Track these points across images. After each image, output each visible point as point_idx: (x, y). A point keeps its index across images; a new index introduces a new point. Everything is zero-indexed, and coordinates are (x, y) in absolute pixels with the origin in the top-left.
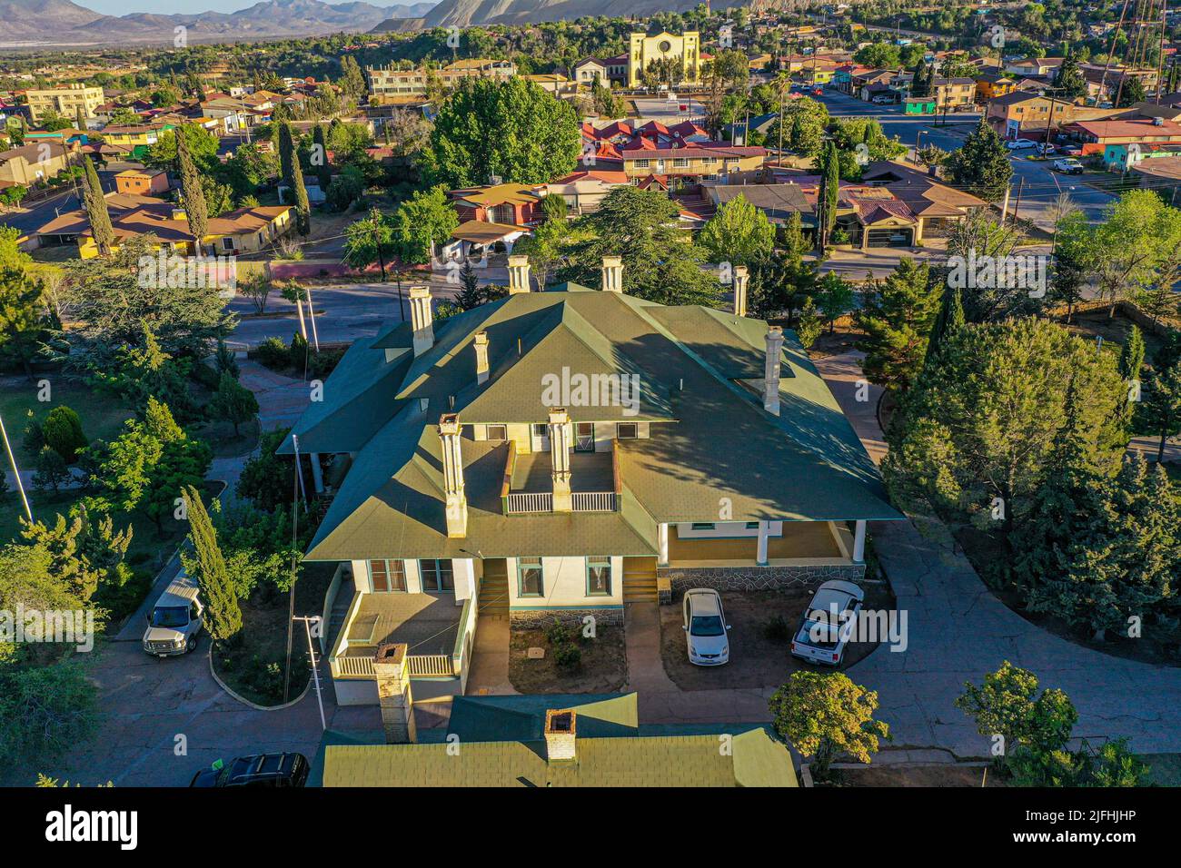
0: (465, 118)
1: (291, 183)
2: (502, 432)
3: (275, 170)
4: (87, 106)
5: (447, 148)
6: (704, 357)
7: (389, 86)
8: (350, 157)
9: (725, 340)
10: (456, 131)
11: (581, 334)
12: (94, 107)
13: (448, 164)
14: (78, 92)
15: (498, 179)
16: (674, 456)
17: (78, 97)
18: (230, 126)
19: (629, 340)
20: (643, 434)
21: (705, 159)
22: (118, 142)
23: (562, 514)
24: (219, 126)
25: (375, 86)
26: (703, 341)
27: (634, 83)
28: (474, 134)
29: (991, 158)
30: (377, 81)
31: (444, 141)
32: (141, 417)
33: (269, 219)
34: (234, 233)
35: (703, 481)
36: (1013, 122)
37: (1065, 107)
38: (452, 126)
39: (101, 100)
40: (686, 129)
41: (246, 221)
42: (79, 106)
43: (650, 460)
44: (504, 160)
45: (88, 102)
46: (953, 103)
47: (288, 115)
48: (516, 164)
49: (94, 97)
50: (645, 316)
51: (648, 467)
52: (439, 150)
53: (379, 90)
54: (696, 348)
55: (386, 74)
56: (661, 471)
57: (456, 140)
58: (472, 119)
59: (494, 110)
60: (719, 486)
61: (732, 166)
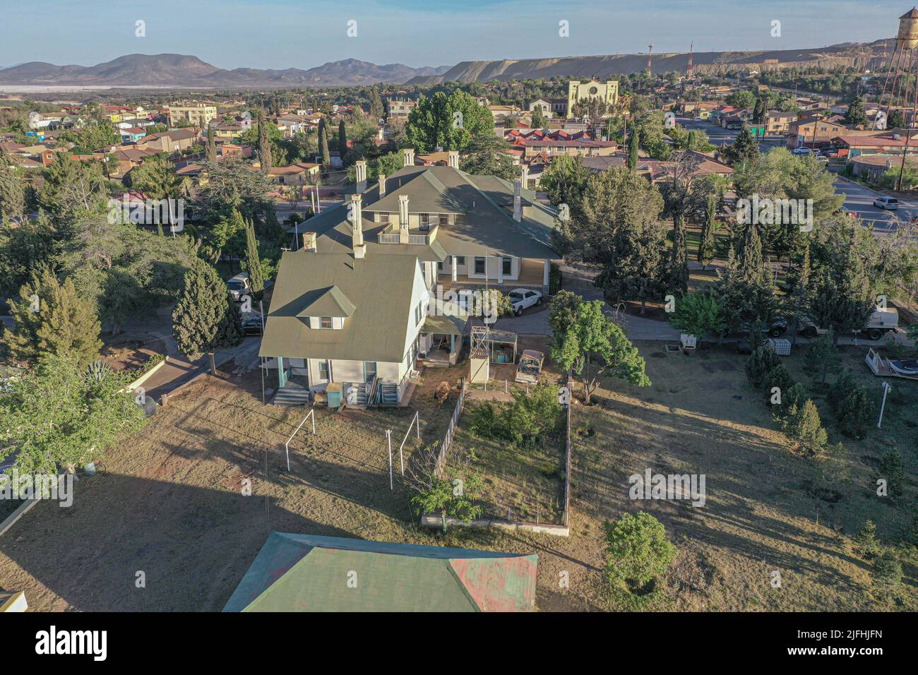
0: (425, 114)
1: (321, 154)
2: (387, 219)
3: (315, 150)
4: (206, 119)
5: (413, 130)
6: (490, 196)
7: (401, 111)
8: (361, 142)
9: (502, 190)
10: (419, 121)
11: (431, 181)
12: (210, 119)
13: (413, 140)
14: (201, 109)
15: (441, 149)
16: (464, 232)
17: (201, 112)
18: (294, 131)
19: (455, 186)
20: (451, 223)
21: (577, 147)
22: (224, 135)
23: (403, 244)
24: (287, 130)
25: (392, 111)
26: (491, 190)
27: (570, 115)
28: (430, 123)
29: (745, 146)
30: (393, 108)
31: (412, 127)
32: (228, 216)
33: (307, 168)
34: (285, 174)
35: (474, 242)
36: (801, 136)
37: (839, 128)
38: (417, 118)
39: (214, 115)
40: (581, 134)
41: (292, 168)
42: (201, 118)
43: (452, 233)
44: (448, 140)
45: (207, 115)
46: (780, 129)
47: (330, 123)
48: (454, 141)
49: (210, 113)
50: (465, 178)
51: (451, 235)
52: (409, 132)
53: (394, 114)
54: (488, 193)
55: (400, 103)
56: (456, 237)
57: (420, 126)
58: (429, 114)
59: (443, 108)
60: (481, 244)
61: (594, 152)
